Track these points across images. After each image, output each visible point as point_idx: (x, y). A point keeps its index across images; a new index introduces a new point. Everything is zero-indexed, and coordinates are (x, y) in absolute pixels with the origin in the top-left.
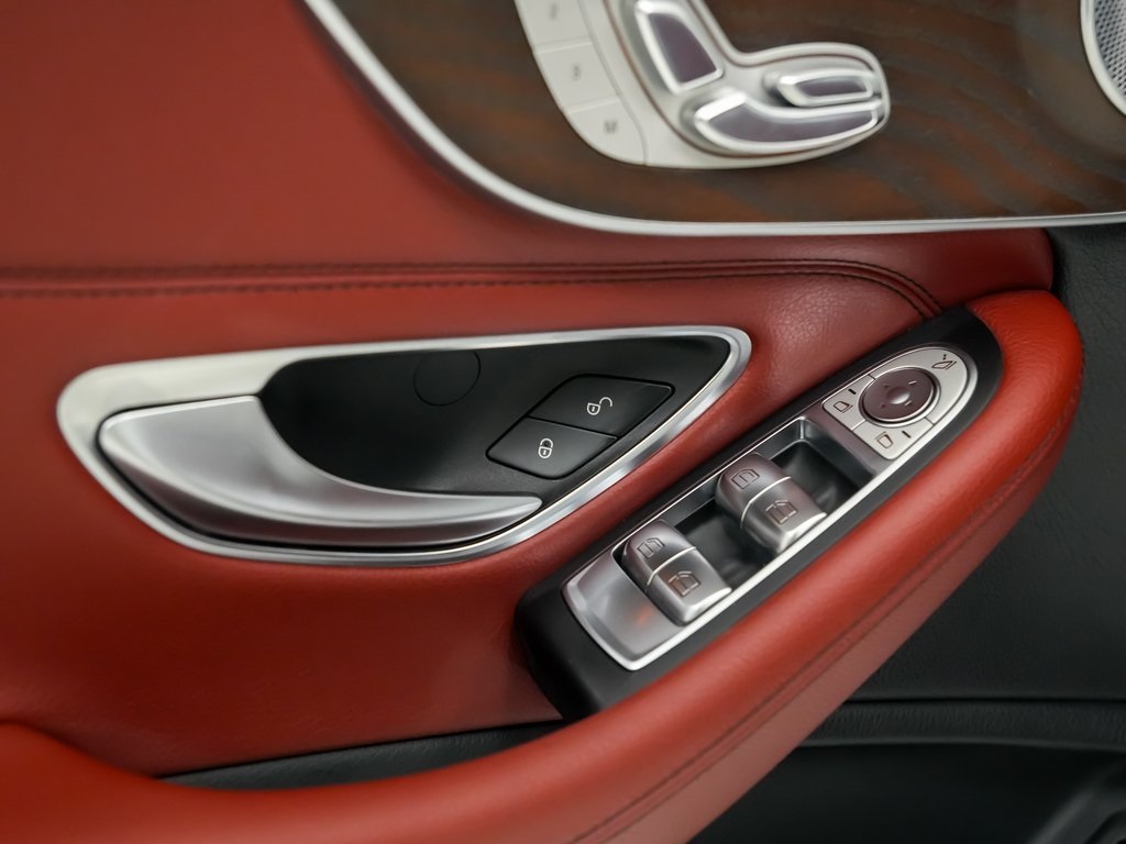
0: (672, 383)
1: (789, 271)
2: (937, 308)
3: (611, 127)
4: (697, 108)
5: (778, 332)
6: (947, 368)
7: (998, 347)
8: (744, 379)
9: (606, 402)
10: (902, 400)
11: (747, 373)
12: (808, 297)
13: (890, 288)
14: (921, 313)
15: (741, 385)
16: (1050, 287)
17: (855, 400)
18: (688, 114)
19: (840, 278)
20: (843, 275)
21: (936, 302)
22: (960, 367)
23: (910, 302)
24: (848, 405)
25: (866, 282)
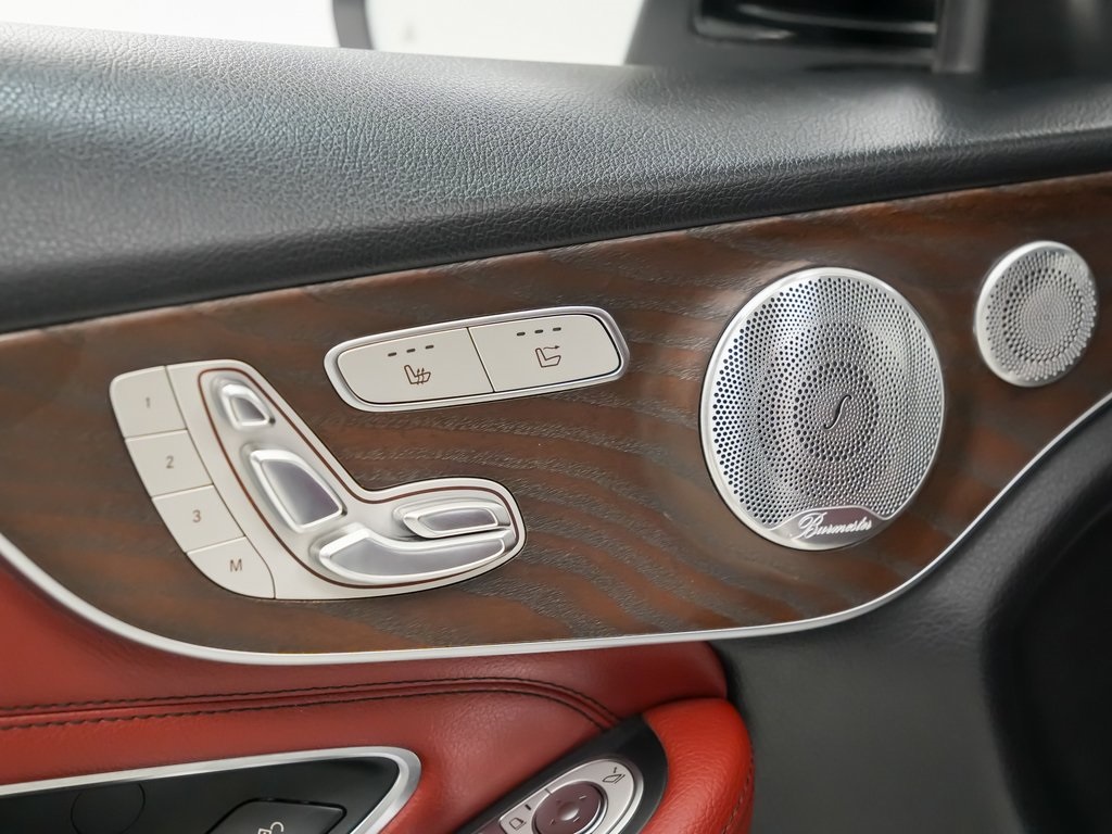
0: (342, 804)
1: (448, 690)
2: (613, 718)
3: (236, 565)
4: (322, 545)
5: (445, 750)
6: (616, 781)
7: (665, 760)
8: (416, 798)
9: (278, 827)
10: (571, 816)
11: (419, 792)
12: (472, 714)
13: (558, 701)
14: (597, 724)
15: (414, 805)
16: (725, 694)
17: (529, 817)
18: (314, 549)
19: (502, 694)
20: (507, 692)
21: (611, 713)
22: (628, 779)
23: (584, 714)
24: (522, 822)
25: (531, 697)
